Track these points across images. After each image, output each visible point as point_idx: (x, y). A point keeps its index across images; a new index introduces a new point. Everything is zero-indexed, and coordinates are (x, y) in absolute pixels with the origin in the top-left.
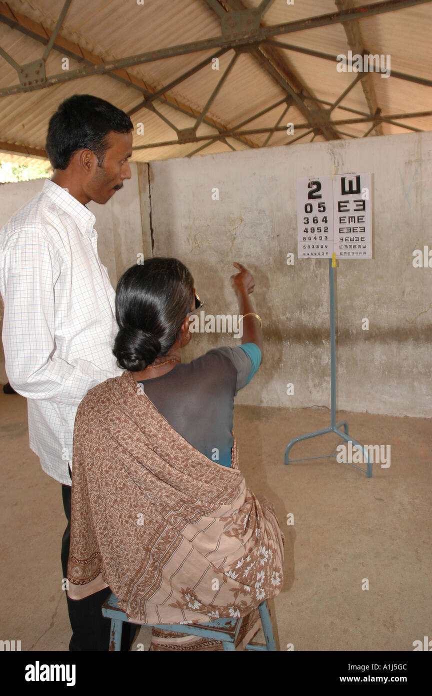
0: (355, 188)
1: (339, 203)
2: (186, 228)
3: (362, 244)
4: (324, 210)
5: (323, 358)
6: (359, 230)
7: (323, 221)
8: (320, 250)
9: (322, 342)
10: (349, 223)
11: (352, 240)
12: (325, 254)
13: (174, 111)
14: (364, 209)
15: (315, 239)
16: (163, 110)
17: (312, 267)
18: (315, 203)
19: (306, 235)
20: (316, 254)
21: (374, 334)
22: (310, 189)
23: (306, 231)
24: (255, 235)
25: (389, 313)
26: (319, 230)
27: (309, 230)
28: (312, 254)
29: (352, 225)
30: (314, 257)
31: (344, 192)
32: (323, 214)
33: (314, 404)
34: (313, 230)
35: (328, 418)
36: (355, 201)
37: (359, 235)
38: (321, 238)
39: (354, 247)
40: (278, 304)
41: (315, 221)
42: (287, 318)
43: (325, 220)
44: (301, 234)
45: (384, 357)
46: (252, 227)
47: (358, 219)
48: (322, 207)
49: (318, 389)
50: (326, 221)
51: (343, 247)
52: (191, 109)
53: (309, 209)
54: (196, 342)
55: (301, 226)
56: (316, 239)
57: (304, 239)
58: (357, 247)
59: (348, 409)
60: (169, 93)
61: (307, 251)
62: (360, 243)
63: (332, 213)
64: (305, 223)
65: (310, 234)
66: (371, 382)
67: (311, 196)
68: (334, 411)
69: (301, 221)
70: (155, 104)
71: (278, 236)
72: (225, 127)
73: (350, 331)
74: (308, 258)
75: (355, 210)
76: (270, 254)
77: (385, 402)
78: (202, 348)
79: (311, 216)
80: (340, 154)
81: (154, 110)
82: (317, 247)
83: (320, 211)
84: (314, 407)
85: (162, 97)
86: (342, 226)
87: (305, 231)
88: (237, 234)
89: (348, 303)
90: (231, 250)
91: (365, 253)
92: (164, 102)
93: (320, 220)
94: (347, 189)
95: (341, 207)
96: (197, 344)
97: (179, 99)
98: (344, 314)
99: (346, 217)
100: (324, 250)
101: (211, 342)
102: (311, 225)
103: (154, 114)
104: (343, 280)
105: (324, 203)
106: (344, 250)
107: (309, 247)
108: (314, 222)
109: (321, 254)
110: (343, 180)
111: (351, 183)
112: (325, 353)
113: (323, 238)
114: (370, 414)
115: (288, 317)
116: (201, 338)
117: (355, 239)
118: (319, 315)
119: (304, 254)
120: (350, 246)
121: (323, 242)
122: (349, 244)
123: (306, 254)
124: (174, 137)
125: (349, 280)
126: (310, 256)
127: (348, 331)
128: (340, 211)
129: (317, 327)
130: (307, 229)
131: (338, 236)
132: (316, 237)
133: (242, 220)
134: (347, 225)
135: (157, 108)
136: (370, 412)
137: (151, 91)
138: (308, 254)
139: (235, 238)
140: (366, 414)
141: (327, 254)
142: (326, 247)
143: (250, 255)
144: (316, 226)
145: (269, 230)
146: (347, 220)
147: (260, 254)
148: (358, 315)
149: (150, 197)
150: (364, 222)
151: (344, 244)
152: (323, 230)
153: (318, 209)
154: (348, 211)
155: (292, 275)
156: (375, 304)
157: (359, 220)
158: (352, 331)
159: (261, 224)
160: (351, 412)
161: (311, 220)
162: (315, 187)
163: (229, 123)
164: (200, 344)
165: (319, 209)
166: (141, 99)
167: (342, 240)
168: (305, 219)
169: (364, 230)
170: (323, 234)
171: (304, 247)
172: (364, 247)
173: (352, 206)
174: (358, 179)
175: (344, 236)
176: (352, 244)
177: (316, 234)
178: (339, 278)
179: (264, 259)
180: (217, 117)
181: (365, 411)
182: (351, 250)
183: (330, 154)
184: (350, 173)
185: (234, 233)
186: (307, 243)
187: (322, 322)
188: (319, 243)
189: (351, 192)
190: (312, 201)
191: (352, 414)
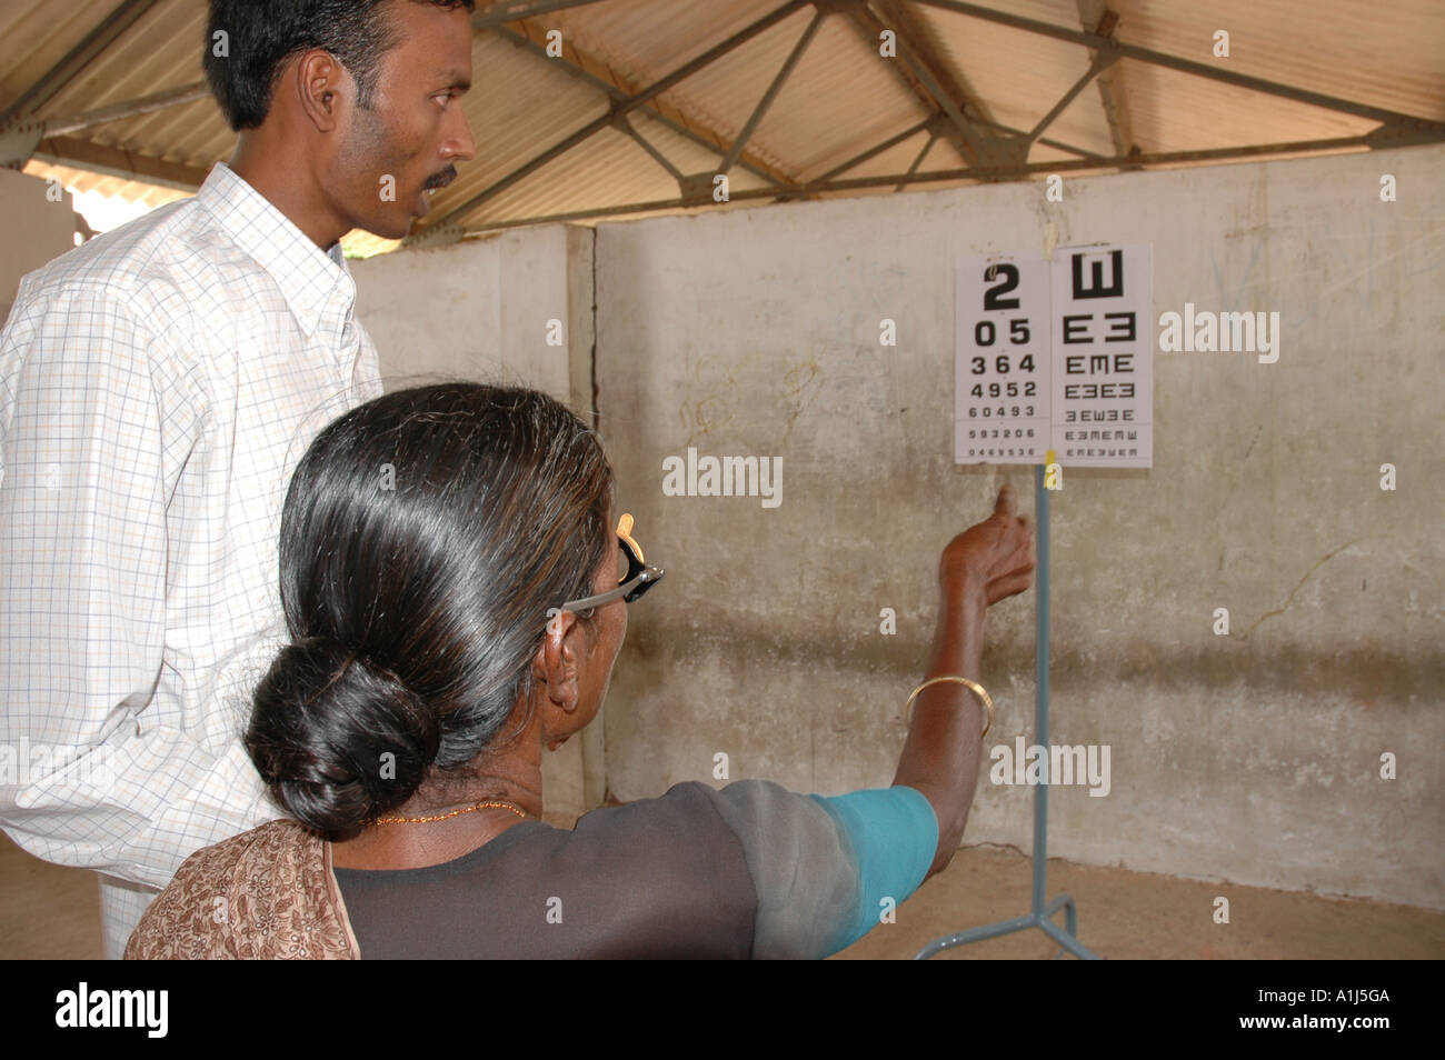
0: (1107, 282)
1: (1067, 320)
2: (678, 385)
3: (1126, 427)
4: (1026, 340)
5: (1009, 720)
6: (1118, 391)
7: (1022, 366)
8: (1013, 443)
9: (1009, 681)
10: (1093, 372)
11: (1099, 418)
12: (1026, 453)
13: (677, 138)
14: (1132, 337)
15: (1001, 412)
16: (654, 134)
17: (987, 489)
18: (1002, 319)
19: (976, 402)
20: (1001, 452)
21: (1144, 665)
22: (992, 285)
23: (977, 391)
24: (847, 407)
25: (1184, 612)
26: (1012, 392)
27: (985, 389)
28: (991, 453)
29: (1100, 378)
30: (996, 460)
31: (1079, 293)
32: (1023, 350)
33: (984, 839)
34: (995, 390)
35: (1022, 877)
36: (1108, 316)
37: (1119, 405)
38: (1016, 411)
39: (1105, 436)
40: (898, 581)
41: (1002, 365)
42: (921, 617)
43: (1028, 364)
44: (965, 400)
45: (1169, 726)
46: (839, 387)
47: (1117, 364)
48: (1021, 331)
49: (995, 799)
50: (1031, 368)
51: (1076, 436)
52: (715, 135)
53: (985, 335)
54: (691, 668)
55: (966, 380)
56: (1003, 414)
57: (972, 413)
58: (1112, 435)
59: (1072, 854)
60: (665, 97)
61: (978, 444)
62: (1120, 425)
63: (1048, 346)
64: (974, 372)
65: (986, 400)
66: (1134, 788)
67: (991, 301)
68: (1040, 860)
69: (965, 366)
70: (634, 119)
71: (903, 410)
72: (789, 179)
73: (1082, 656)
74: (982, 464)
75: (1109, 339)
76: (880, 455)
77: (1168, 842)
78: (706, 682)
79: (990, 354)
80: (1061, 213)
81: (631, 132)
82: (1007, 434)
83: (1014, 341)
84: (984, 846)
85: (650, 105)
86: (1074, 379)
87: (973, 393)
88: (802, 405)
89: (1078, 582)
90: (785, 440)
91: (1133, 452)
92: (655, 116)
93: (1014, 363)
94: (1087, 284)
95: (1071, 330)
96: (694, 673)
97: (690, 112)
98: (1066, 611)
99: (1082, 358)
100: (1025, 443)
101: (728, 670)
102: (991, 375)
103: (634, 144)
104: (1066, 525)
105: (1025, 321)
106: (1076, 444)
107: (984, 434)
108: (999, 371)
109: (1016, 453)
110: (1077, 261)
111: (1097, 268)
112: (1016, 708)
113: (1023, 412)
114: (1131, 872)
115: (925, 614)
116: (705, 657)
117: (1107, 416)
118: (1000, 613)
119: (972, 453)
120: (1095, 434)
121: (1023, 422)
122: (1089, 427)
123: (977, 453)
124: (673, 191)
125: (1081, 525)
126: (987, 459)
127: (1075, 654)
128: (1067, 340)
129: (995, 642)
130: (978, 386)
131: (1064, 406)
132: (1002, 409)
133: (814, 370)
134: (1087, 379)
135: (640, 131)
136: (1130, 865)
137: (625, 91)
138: (982, 452)
139: (796, 414)
140: (1121, 872)
141: (1031, 452)
142: (1030, 433)
143: (832, 457)
144: (1003, 380)
145: (882, 396)
146: (1086, 364)
147: (858, 454)
148: (1102, 613)
149: (595, 308)
150: (1131, 370)
151: (1078, 426)
152: (1022, 389)
153: (1009, 335)
154: (1090, 340)
155: (937, 510)
156: (1146, 589)
157: (1120, 364)
158: (1086, 655)
159: (862, 380)
160: (1078, 864)
161: (990, 365)
162: (1002, 279)
163: (800, 172)
164: (700, 674)
165: (1014, 335)
166: (603, 109)
167: (1072, 416)
168: (975, 360)
169: (1131, 391)
170: (1022, 401)
171: (972, 434)
172: (1132, 437)
173: (1099, 328)
174: (1117, 257)
175: (1078, 406)
176: (1101, 427)
177: (1004, 400)
178: (1056, 520)
179: (868, 468)
180: (772, 157)
181: (1116, 865)
182: (1098, 444)
183: (1038, 212)
184: (1096, 245)
185: (793, 400)
186: (980, 424)
187: (1010, 631)
188: (1011, 423)
189: (1098, 291)
190: (996, 316)
191: (1082, 869)
